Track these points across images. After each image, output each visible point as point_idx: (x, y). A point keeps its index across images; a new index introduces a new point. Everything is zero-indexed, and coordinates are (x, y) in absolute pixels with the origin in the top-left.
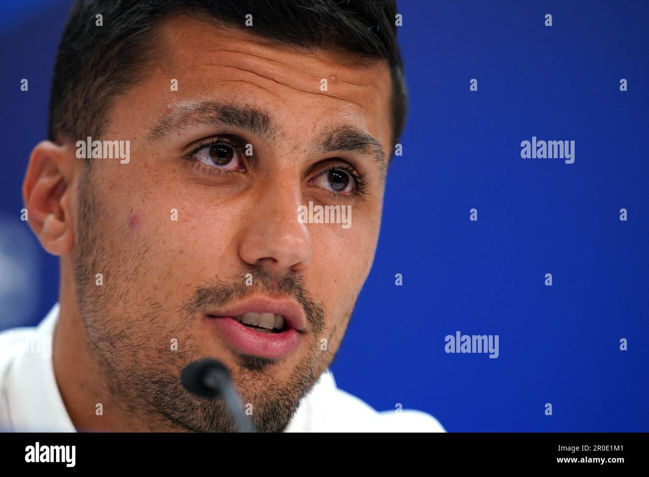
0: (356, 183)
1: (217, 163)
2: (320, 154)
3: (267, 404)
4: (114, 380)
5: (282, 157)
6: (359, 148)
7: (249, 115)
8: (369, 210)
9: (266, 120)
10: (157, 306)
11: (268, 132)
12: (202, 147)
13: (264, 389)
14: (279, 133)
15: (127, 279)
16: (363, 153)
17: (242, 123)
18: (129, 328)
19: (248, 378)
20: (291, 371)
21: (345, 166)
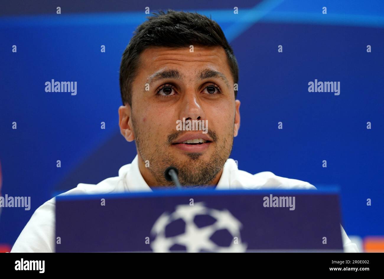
0: (218, 90)
1: (167, 94)
2: (201, 81)
3: (202, 169)
4: (157, 177)
5: (186, 84)
6: (214, 76)
7: (171, 73)
8: (227, 97)
9: (177, 73)
10: (157, 146)
11: (179, 77)
12: (160, 90)
13: (200, 164)
14: (183, 76)
15: (148, 140)
16: (216, 77)
17: (170, 76)
18: (153, 157)
19: (193, 162)
20: (210, 157)
21: (212, 84)
